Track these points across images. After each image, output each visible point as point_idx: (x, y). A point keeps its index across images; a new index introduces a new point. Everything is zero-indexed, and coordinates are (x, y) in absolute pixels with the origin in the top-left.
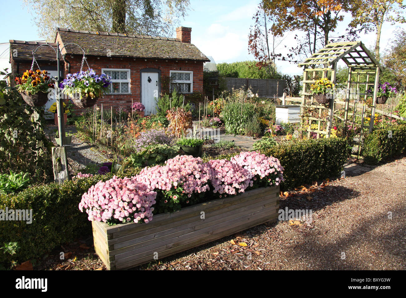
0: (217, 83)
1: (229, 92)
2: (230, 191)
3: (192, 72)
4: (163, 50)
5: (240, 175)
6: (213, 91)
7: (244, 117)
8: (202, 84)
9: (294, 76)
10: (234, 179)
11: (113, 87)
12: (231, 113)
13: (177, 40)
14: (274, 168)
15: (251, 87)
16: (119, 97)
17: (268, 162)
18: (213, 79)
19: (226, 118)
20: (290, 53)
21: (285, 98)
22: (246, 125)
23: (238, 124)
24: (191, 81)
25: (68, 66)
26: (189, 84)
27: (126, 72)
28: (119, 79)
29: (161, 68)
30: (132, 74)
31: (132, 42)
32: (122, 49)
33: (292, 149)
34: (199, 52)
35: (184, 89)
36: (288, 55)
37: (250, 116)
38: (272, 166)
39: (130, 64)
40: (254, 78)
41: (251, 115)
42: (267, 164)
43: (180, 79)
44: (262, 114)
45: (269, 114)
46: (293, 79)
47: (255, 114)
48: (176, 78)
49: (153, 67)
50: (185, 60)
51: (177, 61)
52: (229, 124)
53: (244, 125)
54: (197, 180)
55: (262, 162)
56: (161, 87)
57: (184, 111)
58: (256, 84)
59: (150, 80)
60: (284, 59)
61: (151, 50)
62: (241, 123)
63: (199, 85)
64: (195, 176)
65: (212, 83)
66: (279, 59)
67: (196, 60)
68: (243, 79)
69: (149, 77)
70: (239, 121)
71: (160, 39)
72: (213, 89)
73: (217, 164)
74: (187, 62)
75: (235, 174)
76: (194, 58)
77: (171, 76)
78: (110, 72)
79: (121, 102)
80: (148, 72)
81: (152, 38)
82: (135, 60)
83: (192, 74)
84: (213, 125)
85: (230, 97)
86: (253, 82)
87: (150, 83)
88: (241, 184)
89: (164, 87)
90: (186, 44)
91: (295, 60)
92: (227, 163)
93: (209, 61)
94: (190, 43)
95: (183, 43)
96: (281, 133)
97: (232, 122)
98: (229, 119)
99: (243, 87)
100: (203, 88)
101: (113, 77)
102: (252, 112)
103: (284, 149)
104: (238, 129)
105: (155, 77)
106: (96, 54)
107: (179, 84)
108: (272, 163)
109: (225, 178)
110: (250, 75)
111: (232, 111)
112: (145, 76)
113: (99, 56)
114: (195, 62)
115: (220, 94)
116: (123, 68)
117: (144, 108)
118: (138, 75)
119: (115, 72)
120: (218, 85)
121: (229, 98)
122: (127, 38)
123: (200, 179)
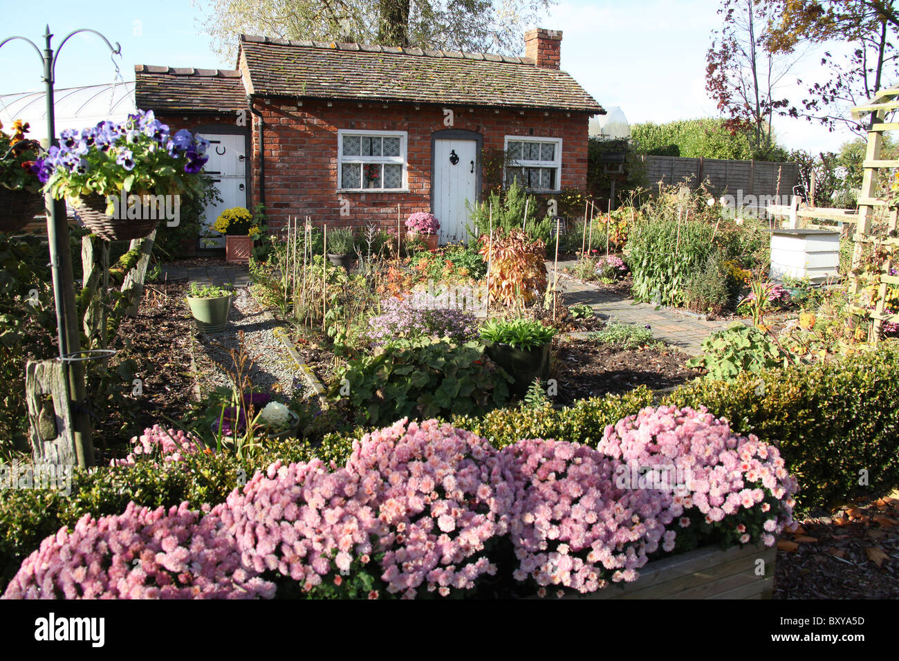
0: (623, 169)
1: (649, 192)
2: (579, 578)
3: (560, 140)
4: (490, 85)
5: (623, 515)
6: (613, 189)
7: (685, 258)
8: (586, 171)
9: (822, 155)
10: (599, 530)
11: (365, 175)
12: (649, 246)
13: (525, 62)
14: (763, 488)
15: (708, 181)
16: (379, 198)
17: (739, 459)
18: (613, 157)
19: (637, 259)
20: (810, 99)
21: (797, 210)
22: (688, 282)
23: (667, 278)
24: (557, 163)
25: (260, 124)
26: (553, 171)
27: (398, 139)
28: (379, 155)
29: (484, 129)
30: (411, 143)
31: (414, 67)
32: (389, 82)
33: (823, 383)
34: (579, 89)
35: (538, 181)
36: (804, 102)
37: (700, 258)
38: (753, 479)
39: (407, 119)
40: (720, 157)
41: (701, 256)
42: (736, 468)
43: (530, 156)
44: (734, 252)
45: (753, 250)
46: (818, 160)
47: (712, 251)
48: (520, 155)
49: (464, 127)
50: (543, 109)
51: (522, 113)
52: (644, 276)
53: (683, 280)
54: (440, 542)
55: (714, 461)
56: (482, 175)
57: (526, 239)
58: (723, 172)
59: (454, 159)
60: (793, 112)
61: (459, 86)
62: (675, 275)
63: (577, 172)
64: (435, 520)
65: (610, 169)
66: (782, 114)
67: (570, 111)
68: (692, 160)
69: (453, 151)
70: (670, 271)
71: (485, 60)
72: (613, 184)
73: (544, 460)
74: (546, 115)
75: (607, 514)
76: (565, 105)
77: (509, 150)
78: (359, 138)
79: (383, 210)
80: (450, 139)
81: (464, 58)
82: (417, 109)
83: (561, 144)
84: (603, 276)
85: (652, 205)
86: (714, 168)
87: (456, 165)
88: (624, 551)
89: (491, 175)
90: (548, 70)
91: (822, 114)
92: (579, 460)
93: (603, 112)
94: (558, 69)
95: (541, 70)
96: (784, 304)
97: (652, 272)
98: (644, 264)
99: (688, 179)
100: (587, 180)
101: (367, 151)
102: (707, 246)
103: (799, 385)
104: (668, 291)
105: (467, 150)
106: (323, 94)
107: (527, 168)
108: (753, 468)
109: (563, 526)
110: (711, 152)
111: (653, 242)
112: (443, 148)
113: (331, 100)
114: (569, 116)
115: (626, 195)
116: (389, 129)
117: (438, 227)
118: (427, 147)
119: (371, 138)
120: (626, 173)
121: (649, 206)
122: (403, 57)
123: (453, 535)
